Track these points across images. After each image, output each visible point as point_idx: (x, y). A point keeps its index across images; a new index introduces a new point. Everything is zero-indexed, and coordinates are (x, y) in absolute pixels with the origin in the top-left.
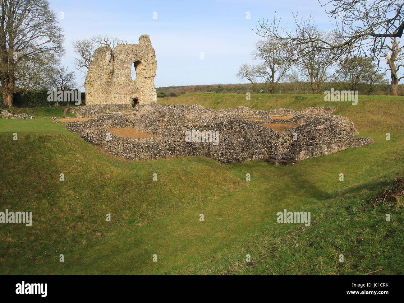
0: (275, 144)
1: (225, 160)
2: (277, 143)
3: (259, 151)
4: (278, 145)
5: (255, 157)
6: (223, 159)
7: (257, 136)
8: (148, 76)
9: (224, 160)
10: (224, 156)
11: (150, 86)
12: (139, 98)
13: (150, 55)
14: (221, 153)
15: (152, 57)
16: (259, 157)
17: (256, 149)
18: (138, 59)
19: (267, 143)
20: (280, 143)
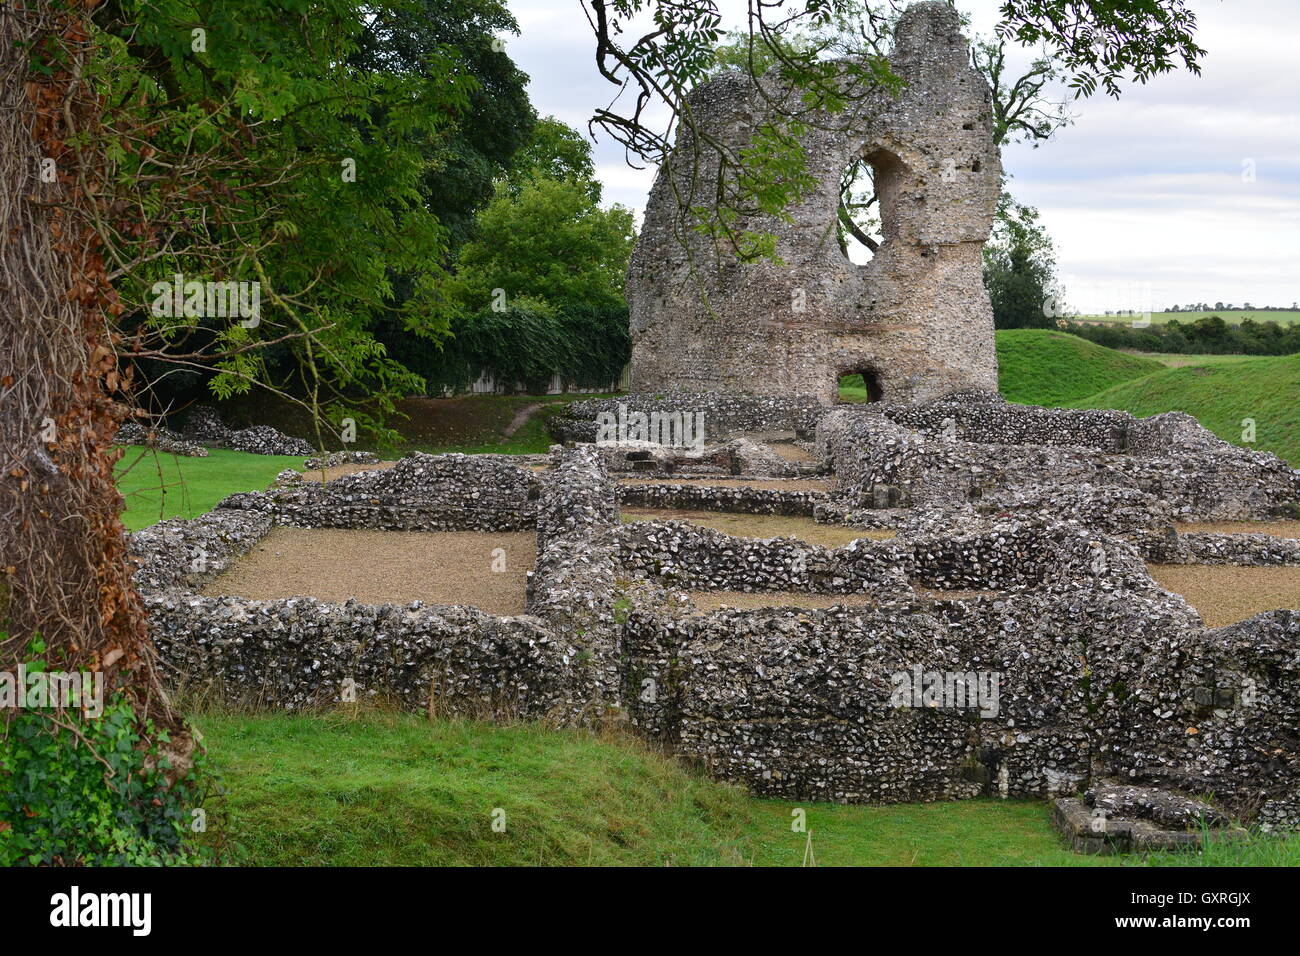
0: (1157, 712)
1: (779, 775)
2: (1167, 700)
3: (1040, 743)
4: (1173, 718)
5: (1013, 777)
6: (758, 764)
7: (1065, 642)
8: (941, 238)
9: (767, 775)
10: (777, 752)
11: (952, 296)
12: (879, 365)
13: (959, 115)
14: (756, 730)
15: (966, 127)
16: (1044, 779)
17: (1025, 730)
18: (880, 142)
19: (1111, 695)
20: (1189, 704)
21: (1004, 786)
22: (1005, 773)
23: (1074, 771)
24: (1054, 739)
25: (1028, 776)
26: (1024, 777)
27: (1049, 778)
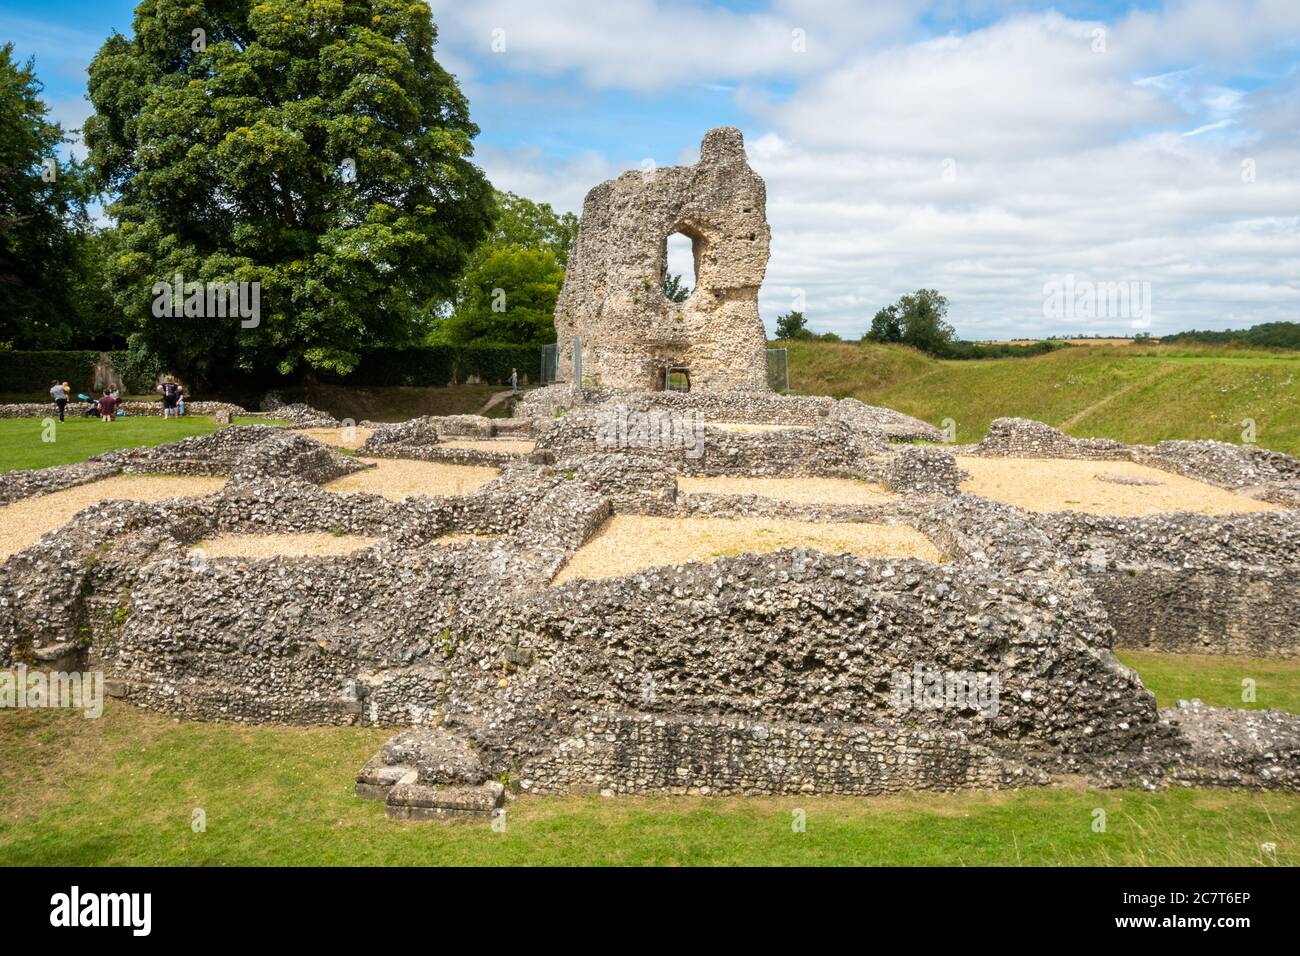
0: (481, 662)
4: (491, 669)
8: (728, 285)
12: (687, 367)
13: (740, 204)
18: (687, 222)
21: (374, 717)
22: (374, 706)
23: (432, 706)
24: (415, 679)
25: (394, 709)
26: (391, 710)
27: (411, 711)
